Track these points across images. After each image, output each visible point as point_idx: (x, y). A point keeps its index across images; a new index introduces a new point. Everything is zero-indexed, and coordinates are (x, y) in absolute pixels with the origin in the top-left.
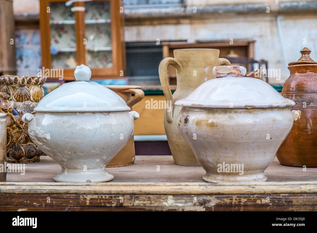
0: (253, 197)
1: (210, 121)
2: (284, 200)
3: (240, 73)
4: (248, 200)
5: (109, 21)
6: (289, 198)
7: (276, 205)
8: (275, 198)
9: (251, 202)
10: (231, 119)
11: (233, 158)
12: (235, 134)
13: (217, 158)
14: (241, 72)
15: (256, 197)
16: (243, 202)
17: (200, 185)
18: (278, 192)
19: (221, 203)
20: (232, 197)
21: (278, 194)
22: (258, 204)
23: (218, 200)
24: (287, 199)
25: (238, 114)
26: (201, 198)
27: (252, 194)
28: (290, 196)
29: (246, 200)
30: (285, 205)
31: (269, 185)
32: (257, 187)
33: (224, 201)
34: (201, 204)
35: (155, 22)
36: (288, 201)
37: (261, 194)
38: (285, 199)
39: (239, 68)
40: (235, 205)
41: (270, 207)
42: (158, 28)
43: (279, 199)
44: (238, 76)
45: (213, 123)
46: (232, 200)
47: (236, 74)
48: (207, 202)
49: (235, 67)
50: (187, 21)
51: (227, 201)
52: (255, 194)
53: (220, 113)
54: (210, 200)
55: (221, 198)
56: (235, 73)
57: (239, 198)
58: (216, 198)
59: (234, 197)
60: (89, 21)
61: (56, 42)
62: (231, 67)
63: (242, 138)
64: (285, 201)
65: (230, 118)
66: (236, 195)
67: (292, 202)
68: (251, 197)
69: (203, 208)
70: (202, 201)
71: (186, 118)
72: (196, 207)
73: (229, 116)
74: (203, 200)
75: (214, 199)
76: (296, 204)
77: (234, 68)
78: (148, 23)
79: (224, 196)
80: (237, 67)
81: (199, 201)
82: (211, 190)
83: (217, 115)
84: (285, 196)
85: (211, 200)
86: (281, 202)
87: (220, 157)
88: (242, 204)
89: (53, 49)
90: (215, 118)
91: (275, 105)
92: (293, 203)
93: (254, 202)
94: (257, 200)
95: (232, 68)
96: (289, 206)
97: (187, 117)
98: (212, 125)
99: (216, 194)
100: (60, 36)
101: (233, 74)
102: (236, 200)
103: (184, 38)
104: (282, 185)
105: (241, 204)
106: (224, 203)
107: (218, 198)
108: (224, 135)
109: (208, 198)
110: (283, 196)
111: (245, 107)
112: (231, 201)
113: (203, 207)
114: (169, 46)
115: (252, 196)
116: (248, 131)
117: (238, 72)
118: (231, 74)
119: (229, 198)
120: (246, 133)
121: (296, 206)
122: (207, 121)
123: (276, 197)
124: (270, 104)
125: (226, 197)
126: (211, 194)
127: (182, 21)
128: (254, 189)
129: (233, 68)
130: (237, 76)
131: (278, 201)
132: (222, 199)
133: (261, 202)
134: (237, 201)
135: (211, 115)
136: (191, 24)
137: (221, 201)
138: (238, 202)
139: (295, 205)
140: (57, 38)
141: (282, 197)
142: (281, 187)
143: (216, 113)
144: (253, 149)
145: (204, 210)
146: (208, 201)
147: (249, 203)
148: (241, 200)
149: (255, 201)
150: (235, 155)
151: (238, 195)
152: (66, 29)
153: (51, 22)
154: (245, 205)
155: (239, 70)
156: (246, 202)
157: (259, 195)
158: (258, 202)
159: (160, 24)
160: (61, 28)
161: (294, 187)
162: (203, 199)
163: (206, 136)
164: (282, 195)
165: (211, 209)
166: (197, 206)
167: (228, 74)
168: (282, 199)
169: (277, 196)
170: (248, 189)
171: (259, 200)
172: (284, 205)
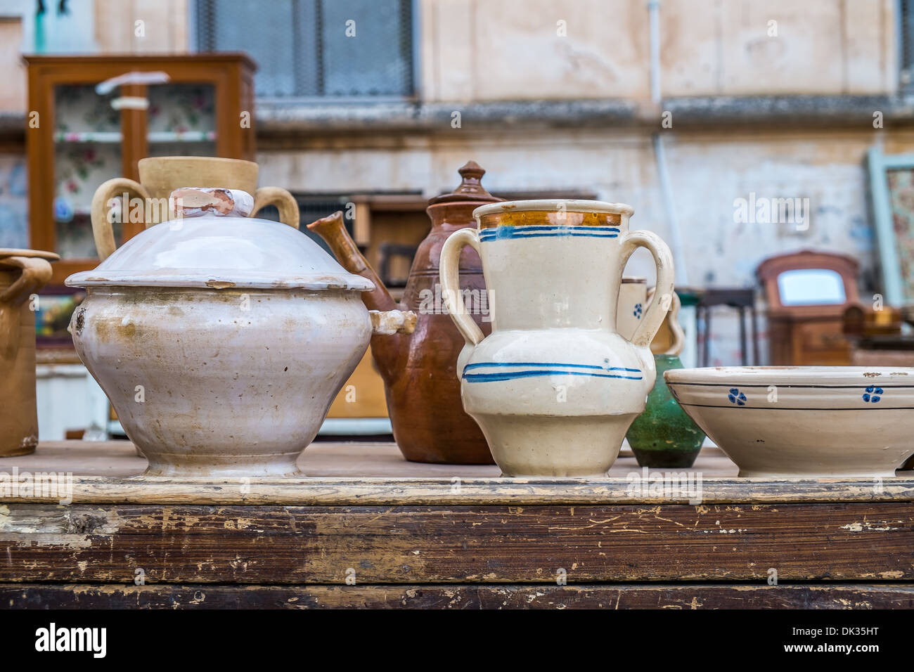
0: (215, 513)
1: (125, 321)
2: (293, 522)
3: (230, 207)
4: (201, 520)
5: (211, 135)
6: (306, 516)
7: (272, 535)
8: (270, 516)
9: (211, 525)
10: (175, 314)
11: (192, 417)
12: (187, 356)
13: (155, 419)
14: (234, 204)
15: (222, 512)
16: (188, 526)
17: (83, 481)
18: (278, 500)
19: (132, 526)
20: (161, 513)
21: (278, 505)
22: (227, 530)
23: (124, 518)
24: (303, 518)
25: (191, 304)
26: (82, 514)
27: (212, 506)
28: (309, 512)
29: (196, 520)
30: (297, 535)
31: (261, 484)
32: (225, 488)
33: (140, 522)
34: (81, 530)
35: (339, 144)
36: (304, 525)
37: (234, 505)
38: (296, 517)
39: (229, 195)
40: (170, 533)
41: (258, 538)
42: (346, 158)
43: (282, 518)
44: (227, 213)
45: (131, 325)
46: (161, 518)
47: (222, 209)
48: (97, 524)
49: (221, 191)
50: (423, 142)
51: (149, 522)
52: (218, 504)
53: (152, 301)
54: (104, 518)
55: (131, 513)
56: (219, 207)
57: (179, 516)
58: (119, 513)
59: (167, 513)
60: (158, 135)
61: (74, 189)
62: (210, 192)
63: (205, 366)
64: (298, 525)
65: (174, 312)
66: (173, 508)
67: (314, 526)
68: (209, 514)
69: (86, 540)
70: (84, 522)
71: (81, 316)
72: (67, 536)
73: (172, 309)
74: (85, 519)
75: (114, 516)
76: (324, 532)
77: (217, 193)
78: (319, 144)
79: (142, 509)
80: (224, 191)
81: (75, 520)
82: (108, 491)
83: (143, 307)
84: (298, 512)
85: (108, 518)
86: (286, 527)
87: (160, 415)
88: (187, 529)
89: (61, 207)
90: (136, 313)
91: (292, 283)
92: (318, 531)
93: (217, 525)
94: (226, 520)
95: (213, 193)
96: (306, 536)
97: (83, 312)
98: (131, 331)
99: (118, 504)
100: (83, 173)
101: (215, 210)
102: (171, 519)
103: (414, 186)
104: (294, 484)
105: (184, 531)
106: (139, 527)
107: (124, 513)
108: (159, 357)
109: (101, 513)
110: (290, 511)
111: (207, 284)
112: (158, 521)
113: (85, 536)
114: (369, 204)
115: (212, 510)
116: (219, 348)
117: (225, 204)
118: (212, 209)
119: (154, 515)
120: (215, 352)
121: (325, 538)
122: (120, 319)
123: (273, 513)
124: (278, 279)
125: (144, 513)
126: (106, 504)
127: (411, 142)
128: (219, 491)
129: (215, 195)
130: (223, 213)
131: (280, 524)
132: (136, 517)
133: (236, 525)
134: (174, 523)
135: (130, 308)
136: (433, 149)
137: (132, 521)
138: (176, 525)
139: (321, 534)
140: (77, 179)
141: (290, 515)
142: (288, 488)
143: (141, 301)
144: (240, 396)
145: (89, 543)
146: (98, 520)
147: (204, 529)
148: (184, 520)
149: (219, 522)
150: (196, 410)
151: (177, 508)
152: (99, 155)
153: (58, 136)
154: (195, 534)
155: (230, 199)
156: (197, 524)
157: (229, 509)
158: (229, 525)
159: (352, 148)
160: (85, 155)
161: (319, 490)
162: (85, 515)
163: (119, 361)
164: (288, 507)
165: (107, 541)
166: (72, 533)
167: (204, 209)
168: (288, 518)
169: (275, 511)
170: (201, 492)
171: (230, 520)
172: (294, 534)
